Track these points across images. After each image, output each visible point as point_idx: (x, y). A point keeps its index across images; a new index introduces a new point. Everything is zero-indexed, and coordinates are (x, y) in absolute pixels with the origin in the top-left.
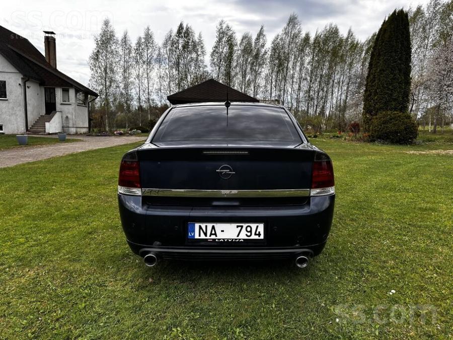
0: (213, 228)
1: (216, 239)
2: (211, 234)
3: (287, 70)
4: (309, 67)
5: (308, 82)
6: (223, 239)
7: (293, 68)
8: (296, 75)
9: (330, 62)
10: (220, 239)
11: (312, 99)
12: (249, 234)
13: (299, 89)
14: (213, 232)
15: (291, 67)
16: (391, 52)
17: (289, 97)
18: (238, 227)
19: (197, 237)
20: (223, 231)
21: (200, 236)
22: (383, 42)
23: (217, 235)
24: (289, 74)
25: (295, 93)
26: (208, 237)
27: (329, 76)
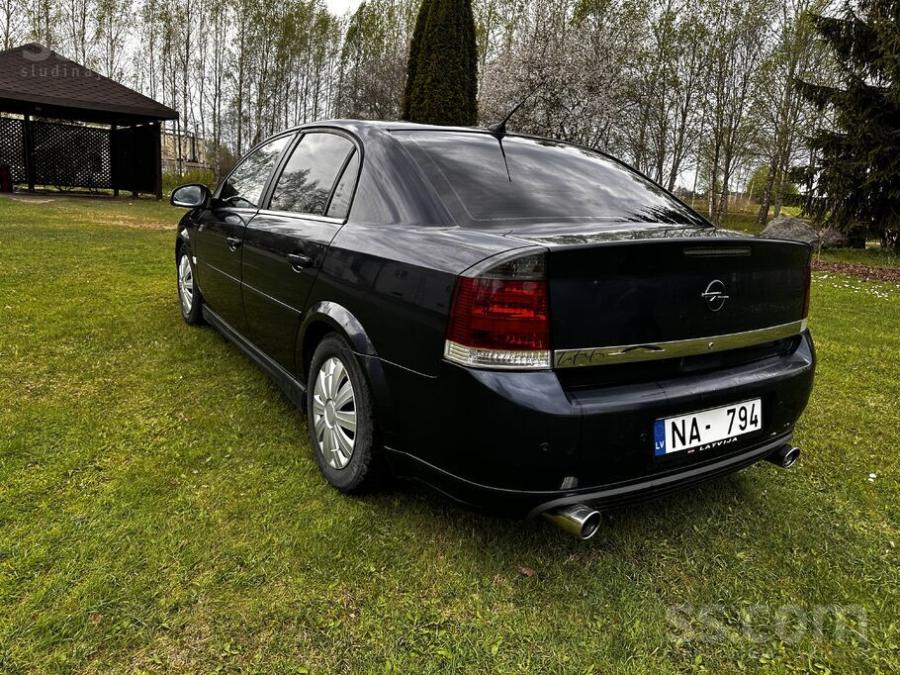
0: (694, 423)
1: (699, 447)
2: (692, 438)
3: (188, 48)
4: (236, 50)
5: (235, 81)
6: (710, 444)
7: (201, 46)
8: (209, 65)
9: (281, 46)
10: (706, 445)
11: (247, 119)
12: (743, 423)
13: (218, 94)
14: (695, 433)
15: (195, 44)
16: (450, 48)
17: (197, 110)
18: (729, 412)
19: (669, 449)
20: (708, 427)
21: (674, 446)
22: (434, 26)
23: (701, 438)
24: (192, 57)
25: (209, 102)
26: (688, 446)
27: (280, 76)
